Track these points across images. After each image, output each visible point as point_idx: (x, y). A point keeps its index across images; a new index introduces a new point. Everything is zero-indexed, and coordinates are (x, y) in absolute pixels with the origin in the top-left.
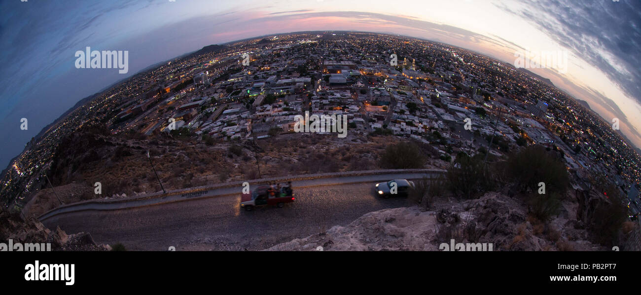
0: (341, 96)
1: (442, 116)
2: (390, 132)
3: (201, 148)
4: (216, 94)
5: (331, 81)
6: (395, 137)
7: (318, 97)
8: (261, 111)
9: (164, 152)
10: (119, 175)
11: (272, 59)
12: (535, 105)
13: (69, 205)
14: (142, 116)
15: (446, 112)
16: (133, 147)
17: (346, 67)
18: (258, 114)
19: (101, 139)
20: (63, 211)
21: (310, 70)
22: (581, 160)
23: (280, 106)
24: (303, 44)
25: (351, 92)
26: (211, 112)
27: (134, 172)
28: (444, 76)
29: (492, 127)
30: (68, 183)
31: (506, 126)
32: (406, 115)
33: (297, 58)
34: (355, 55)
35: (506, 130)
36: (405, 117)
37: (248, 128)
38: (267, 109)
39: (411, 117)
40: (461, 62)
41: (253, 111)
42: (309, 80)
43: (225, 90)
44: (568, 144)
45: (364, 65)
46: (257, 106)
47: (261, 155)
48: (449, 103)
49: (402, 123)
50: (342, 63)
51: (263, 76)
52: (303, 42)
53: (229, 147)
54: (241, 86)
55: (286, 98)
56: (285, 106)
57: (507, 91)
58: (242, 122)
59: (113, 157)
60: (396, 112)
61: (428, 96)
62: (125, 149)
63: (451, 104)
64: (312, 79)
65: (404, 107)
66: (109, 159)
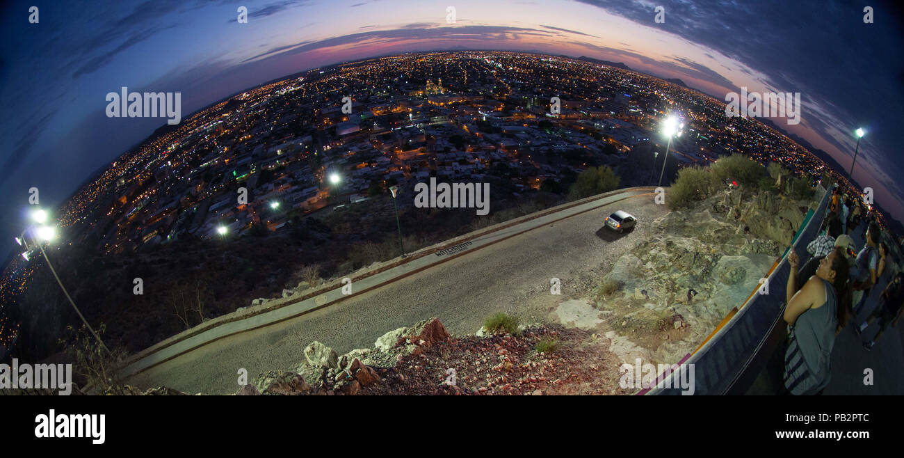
0: (360, 148)
1: (499, 143)
4: (190, 188)
5: (339, 134)
7: (331, 158)
8: (261, 195)
11: (250, 124)
12: (612, 99)
15: (502, 137)
18: (258, 199)
21: (306, 125)
23: (284, 181)
24: (285, 94)
25: (370, 141)
26: (193, 213)
28: (483, 92)
29: (566, 141)
31: (583, 135)
32: (453, 152)
33: (282, 115)
35: (585, 139)
36: (454, 155)
37: (254, 220)
38: (268, 190)
39: (461, 154)
40: (499, 68)
42: (309, 138)
43: (201, 180)
45: (374, 103)
46: (252, 190)
48: (502, 124)
49: (453, 164)
51: (245, 149)
52: (284, 92)
54: (220, 169)
55: (288, 169)
56: (291, 180)
57: (572, 92)
58: (242, 214)
60: (439, 152)
61: (472, 122)
63: (505, 125)
64: (313, 136)
65: (446, 144)
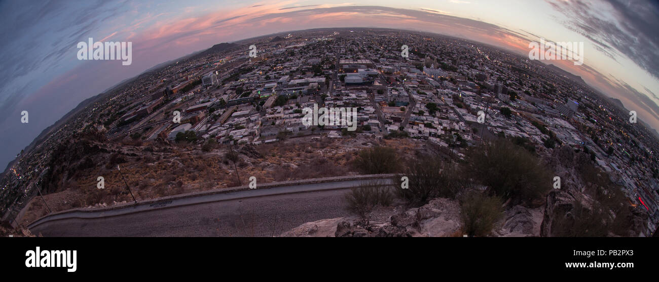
0: (357, 96)
1: (464, 117)
2: (406, 135)
3: (197, 154)
4: (225, 95)
5: (346, 81)
6: (410, 140)
7: (333, 98)
8: (271, 114)
9: (158, 159)
10: (113, 183)
11: (285, 58)
12: (564, 103)
13: (61, 212)
14: (148, 118)
15: (469, 113)
16: (127, 154)
17: (363, 66)
18: (268, 116)
19: (96, 146)
20: (52, 218)
21: (325, 69)
22: (614, 163)
23: (292, 108)
24: (319, 42)
25: (367, 93)
26: (219, 114)
27: (128, 180)
28: (468, 74)
29: (518, 128)
30: (63, 190)
31: (533, 127)
32: (425, 116)
33: (312, 57)
34: (374, 53)
35: (533, 131)
36: (424, 118)
37: (257, 132)
38: (277, 111)
39: (430, 119)
40: (486, 59)
41: (263, 113)
42: (323, 80)
43: (235, 91)
44: (600, 146)
45: (382, 64)
46: (267, 108)
47: (258, 161)
48: (472, 102)
49: (420, 125)
50: (359, 61)
51: (275, 76)
52: (319, 39)
53: (226, 152)
54: (251, 87)
55: (299, 99)
56: (297, 108)
57: (535, 90)
58: (251, 125)
59: (107, 164)
60: (414, 113)
61: (450, 95)
62: (120, 156)
63: (474, 104)
64: (327, 79)
65: (423, 108)
66: (104, 166)
